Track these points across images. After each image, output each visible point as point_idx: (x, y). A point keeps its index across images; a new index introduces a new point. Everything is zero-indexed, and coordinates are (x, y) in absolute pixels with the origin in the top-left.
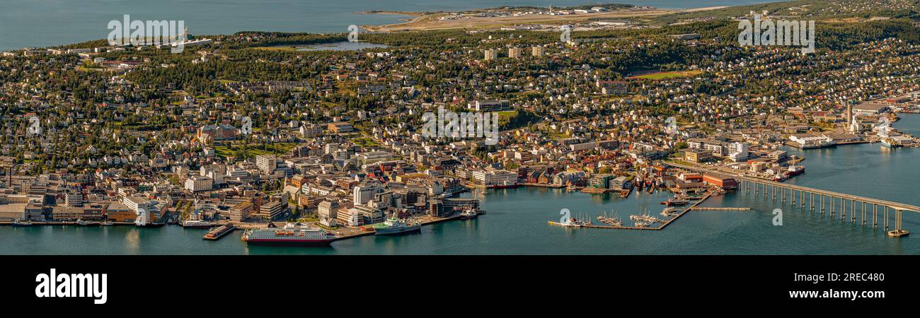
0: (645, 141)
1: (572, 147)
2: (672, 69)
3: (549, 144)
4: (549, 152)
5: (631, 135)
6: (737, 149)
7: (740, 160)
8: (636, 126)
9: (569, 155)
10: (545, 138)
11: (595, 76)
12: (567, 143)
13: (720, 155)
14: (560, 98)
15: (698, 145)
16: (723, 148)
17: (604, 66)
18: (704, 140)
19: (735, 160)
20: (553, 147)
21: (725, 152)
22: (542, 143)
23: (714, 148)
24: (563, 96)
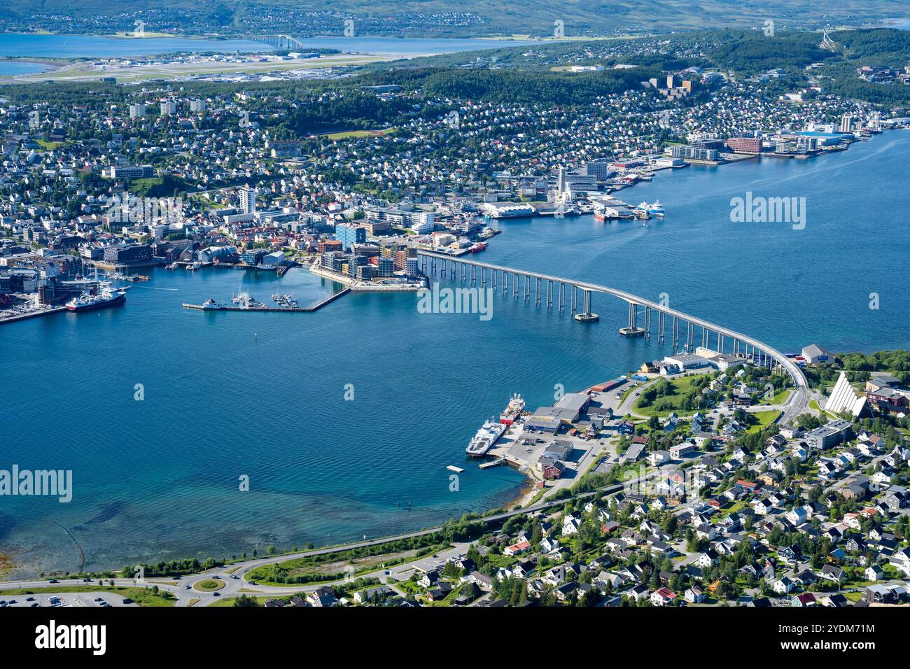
0: (315, 211)
1: (226, 218)
2: (360, 128)
3: (199, 215)
4: (197, 225)
5: (301, 205)
6: (421, 219)
7: (424, 232)
8: (307, 193)
9: (221, 228)
10: (194, 209)
11: (264, 136)
12: (221, 214)
13: (400, 227)
14: (218, 162)
15: (376, 216)
16: (405, 219)
17: (274, 123)
18: (383, 210)
19: (417, 232)
20: (203, 220)
21: (408, 223)
22: (189, 216)
23: (393, 217)
24: (222, 159)
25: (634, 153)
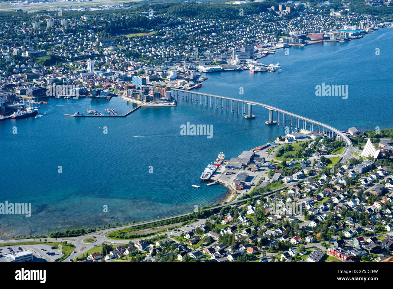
0: (122, 70)
1: (81, 74)
2: (140, 32)
3: (69, 73)
4: (68, 78)
5: (115, 68)
6: (171, 74)
7: (172, 79)
8: (117, 62)
9: (79, 79)
10: (66, 70)
11: (96, 36)
12: (79, 73)
13: (161, 77)
14: (75, 48)
15: (150, 72)
16: (163, 73)
17: (100, 30)
18: (153, 69)
19: (169, 80)
20: (70, 75)
21: (165, 75)
22: (64, 74)
23: (158, 73)
24: (77, 47)
25: (266, 41)
